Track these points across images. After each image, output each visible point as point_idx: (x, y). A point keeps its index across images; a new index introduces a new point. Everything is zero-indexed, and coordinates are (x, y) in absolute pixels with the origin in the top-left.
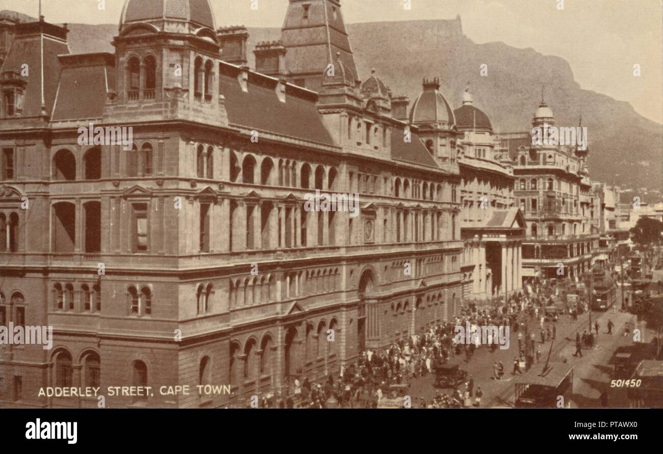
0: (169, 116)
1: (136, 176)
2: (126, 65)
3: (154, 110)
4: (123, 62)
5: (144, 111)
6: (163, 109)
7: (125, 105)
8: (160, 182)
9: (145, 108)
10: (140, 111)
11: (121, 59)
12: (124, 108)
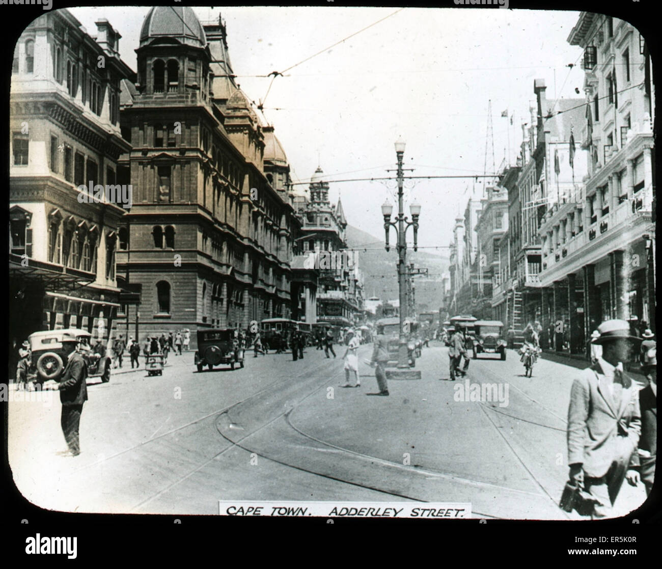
0: (190, 104)
1: (162, 146)
2: (152, 66)
3: (177, 99)
4: (150, 64)
5: (169, 100)
6: (185, 99)
7: (151, 96)
8: (183, 151)
9: (169, 98)
10: (165, 100)
11: (149, 62)
12: (151, 98)
